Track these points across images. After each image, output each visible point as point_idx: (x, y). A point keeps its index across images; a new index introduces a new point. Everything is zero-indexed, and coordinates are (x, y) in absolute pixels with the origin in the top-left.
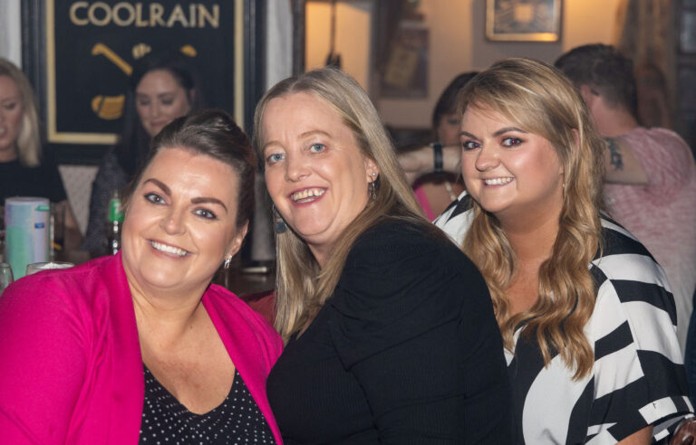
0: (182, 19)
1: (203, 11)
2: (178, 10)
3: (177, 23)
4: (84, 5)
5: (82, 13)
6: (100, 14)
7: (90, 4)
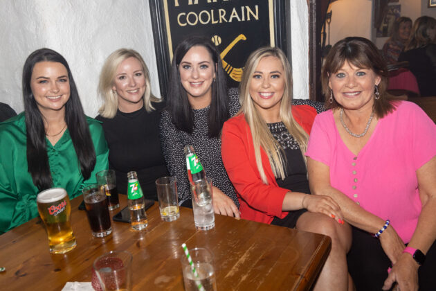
0: (237, 16)
1: (249, 10)
2: (234, 11)
3: (235, 19)
4: (184, 14)
5: (183, 19)
6: (192, 19)
7: (187, 14)
